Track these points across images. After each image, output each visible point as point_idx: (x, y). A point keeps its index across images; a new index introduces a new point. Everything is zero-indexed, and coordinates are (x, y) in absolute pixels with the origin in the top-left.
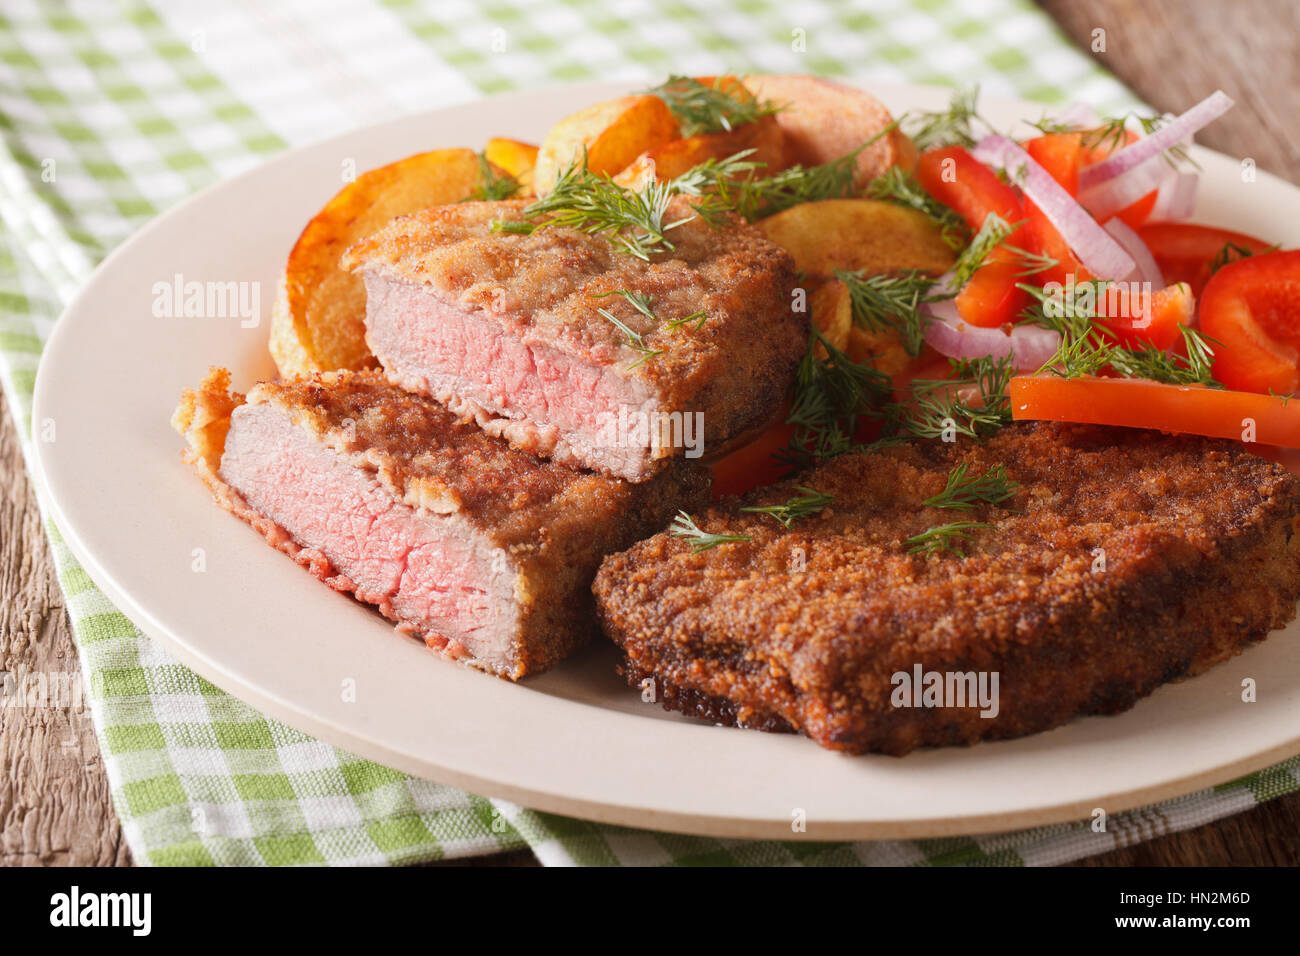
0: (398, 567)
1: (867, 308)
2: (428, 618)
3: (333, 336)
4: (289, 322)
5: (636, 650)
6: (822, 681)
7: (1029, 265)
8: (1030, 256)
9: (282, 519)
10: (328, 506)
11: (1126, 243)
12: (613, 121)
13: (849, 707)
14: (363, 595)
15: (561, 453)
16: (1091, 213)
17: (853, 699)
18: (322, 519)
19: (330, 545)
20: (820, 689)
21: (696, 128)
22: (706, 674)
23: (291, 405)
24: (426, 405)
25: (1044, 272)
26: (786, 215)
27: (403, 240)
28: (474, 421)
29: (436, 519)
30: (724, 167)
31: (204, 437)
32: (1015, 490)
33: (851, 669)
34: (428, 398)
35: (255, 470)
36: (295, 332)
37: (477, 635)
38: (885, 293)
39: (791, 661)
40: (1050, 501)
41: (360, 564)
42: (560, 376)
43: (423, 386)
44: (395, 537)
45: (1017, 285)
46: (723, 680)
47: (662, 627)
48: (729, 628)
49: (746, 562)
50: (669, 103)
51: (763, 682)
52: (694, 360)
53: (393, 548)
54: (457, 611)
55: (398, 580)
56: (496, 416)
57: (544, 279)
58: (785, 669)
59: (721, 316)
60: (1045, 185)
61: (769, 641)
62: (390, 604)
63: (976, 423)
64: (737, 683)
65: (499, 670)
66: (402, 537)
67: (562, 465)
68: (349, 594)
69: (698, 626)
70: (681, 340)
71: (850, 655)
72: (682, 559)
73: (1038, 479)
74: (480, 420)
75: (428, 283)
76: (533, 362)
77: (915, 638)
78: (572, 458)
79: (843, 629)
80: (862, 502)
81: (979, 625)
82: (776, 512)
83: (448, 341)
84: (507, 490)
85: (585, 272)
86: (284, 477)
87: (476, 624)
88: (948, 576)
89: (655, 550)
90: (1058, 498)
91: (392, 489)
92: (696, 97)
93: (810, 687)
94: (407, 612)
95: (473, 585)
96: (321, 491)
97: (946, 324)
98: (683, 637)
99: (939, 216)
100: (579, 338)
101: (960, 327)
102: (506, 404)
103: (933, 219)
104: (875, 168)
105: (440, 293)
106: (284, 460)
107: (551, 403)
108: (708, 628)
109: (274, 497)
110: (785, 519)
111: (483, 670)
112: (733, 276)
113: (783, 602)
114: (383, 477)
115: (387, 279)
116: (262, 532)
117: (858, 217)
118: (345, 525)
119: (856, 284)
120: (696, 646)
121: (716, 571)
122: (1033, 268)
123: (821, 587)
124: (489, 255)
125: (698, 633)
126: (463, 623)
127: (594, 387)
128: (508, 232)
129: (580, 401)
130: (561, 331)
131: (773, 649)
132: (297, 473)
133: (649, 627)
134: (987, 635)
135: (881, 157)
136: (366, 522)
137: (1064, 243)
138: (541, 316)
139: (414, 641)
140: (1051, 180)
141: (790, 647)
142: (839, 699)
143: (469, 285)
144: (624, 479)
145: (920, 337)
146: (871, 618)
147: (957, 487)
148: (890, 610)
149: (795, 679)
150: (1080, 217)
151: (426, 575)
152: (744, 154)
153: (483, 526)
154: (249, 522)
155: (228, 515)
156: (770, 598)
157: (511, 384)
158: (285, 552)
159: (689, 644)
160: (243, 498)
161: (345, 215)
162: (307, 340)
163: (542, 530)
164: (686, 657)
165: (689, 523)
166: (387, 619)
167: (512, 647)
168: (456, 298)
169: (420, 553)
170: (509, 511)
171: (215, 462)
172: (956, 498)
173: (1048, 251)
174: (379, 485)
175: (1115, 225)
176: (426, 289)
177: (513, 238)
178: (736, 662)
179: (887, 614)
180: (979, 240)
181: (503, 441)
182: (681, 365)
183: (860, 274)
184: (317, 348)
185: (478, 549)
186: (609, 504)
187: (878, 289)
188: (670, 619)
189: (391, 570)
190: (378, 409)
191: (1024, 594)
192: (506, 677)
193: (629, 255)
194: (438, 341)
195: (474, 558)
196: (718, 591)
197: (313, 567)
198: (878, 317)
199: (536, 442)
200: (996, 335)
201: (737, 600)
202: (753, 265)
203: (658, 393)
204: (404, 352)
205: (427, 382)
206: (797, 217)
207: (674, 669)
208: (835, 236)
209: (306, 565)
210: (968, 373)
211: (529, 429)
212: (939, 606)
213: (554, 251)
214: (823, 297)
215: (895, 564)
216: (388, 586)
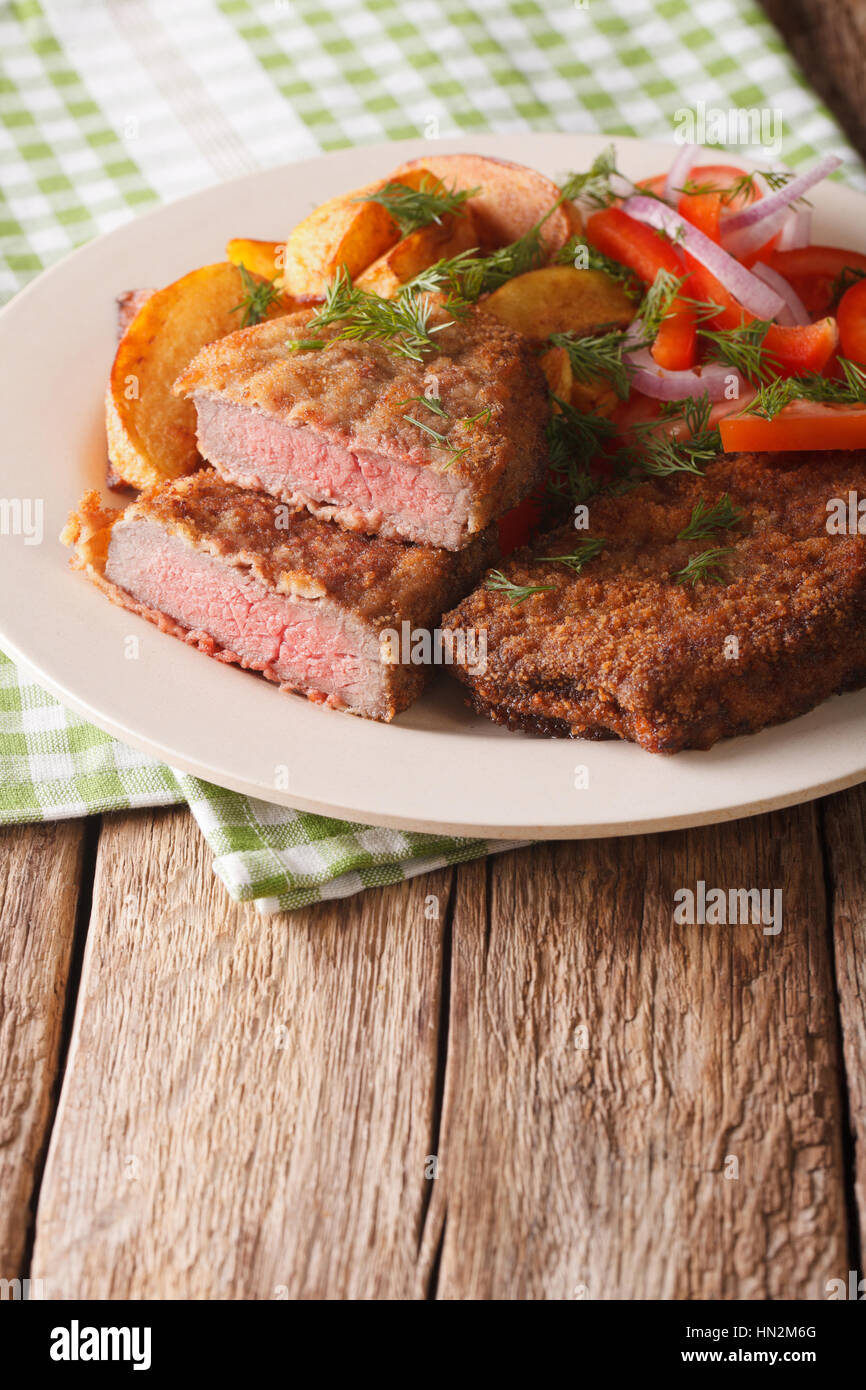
0: (277, 641)
1: (583, 365)
2: (307, 678)
3: (161, 442)
4: (124, 436)
5: (485, 690)
6: (646, 705)
7: (702, 312)
8: (701, 304)
9: (167, 608)
10: (209, 598)
11: (773, 283)
12: (347, 228)
13: (668, 721)
14: (248, 663)
15: (386, 531)
16: (734, 256)
17: (671, 714)
18: (203, 607)
19: (212, 627)
20: (644, 710)
21: (412, 225)
22: (546, 703)
23: (165, 520)
24: (263, 500)
25: (714, 318)
26: (502, 292)
27: (223, 368)
28: (305, 508)
29: (307, 603)
30: (454, 264)
31: (89, 549)
32: (741, 513)
33: (666, 692)
34: (262, 492)
35: (139, 571)
36: (130, 443)
37: (351, 689)
38: (595, 352)
39: (618, 690)
40: (769, 519)
41: (241, 640)
42: (382, 474)
43: (256, 484)
44: (271, 618)
45: (698, 332)
46: (560, 707)
47: (506, 671)
48: (562, 668)
49: (555, 607)
50: (387, 206)
51: (593, 707)
52: (493, 454)
53: (270, 628)
54: (332, 672)
55: (277, 651)
56: (324, 504)
57: (348, 392)
58: (611, 695)
59: (497, 408)
60: (701, 243)
61: (597, 676)
62: (273, 671)
63: (696, 459)
64: (572, 708)
65: (374, 714)
66: (278, 618)
67: (388, 540)
68: (236, 665)
69: (536, 668)
70: (476, 437)
71: (664, 681)
72: (506, 610)
73: (752, 500)
74: (311, 508)
75: (256, 405)
76: (357, 464)
77: (710, 661)
78: (397, 535)
79: (655, 661)
80: (627, 541)
81: (757, 644)
82: (567, 561)
83: (277, 448)
84: (356, 571)
85: (378, 380)
86: (166, 576)
87: (350, 681)
88: (717, 602)
89: (481, 605)
90: (774, 515)
91: (265, 582)
92: (409, 200)
93: (636, 709)
94: (288, 675)
95: (344, 651)
96: (201, 586)
97: (646, 371)
98: (525, 678)
99: (617, 274)
100: (396, 444)
101: (660, 374)
102: (333, 495)
103: (613, 277)
104: (556, 237)
105: (269, 414)
106: (164, 563)
107: (374, 494)
108: (545, 669)
109: (158, 592)
110: (576, 566)
111: (360, 715)
112: (492, 365)
113: (599, 642)
114: (255, 572)
115: (216, 402)
116: (151, 620)
117: (556, 285)
118: (225, 611)
119: (568, 345)
120: (536, 683)
121: (536, 619)
122: (704, 315)
123: (624, 625)
124: (299, 376)
125: (537, 673)
126: (338, 681)
127: (413, 482)
128: (303, 350)
129: (400, 492)
130: (380, 440)
131: (600, 681)
132: (177, 572)
133: (495, 672)
134: (763, 650)
135: (558, 227)
136: (244, 609)
137: (724, 288)
138: (358, 426)
139: (297, 697)
140: (706, 238)
141: (615, 680)
142: (660, 715)
143: (291, 404)
144: (444, 549)
145: (628, 384)
146: (674, 649)
147: (698, 520)
148: (684, 639)
149: (622, 703)
150: (735, 268)
151: (303, 647)
152: (468, 252)
153: (347, 606)
154: (140, 614)
155: (121, 609)
156: (591, 640)
157: (338, 480)
158: (175, 635)
159: (529, 682)
160: (130, 594)
161: (145, 336)
162: (142, 449)
163: (393, 602)
164: (527, 692)
165: (503, 579)
166: (270, 682)
167: (384, 697)
168: (283, 417)
169: (296, 629)
170: (362, 589)
171: (101, 568)
172: (700, 529)
173: (713, 298)
174: (253, 579)
175: (759, 267)
176: (254, 410)
177: (310, 355)
178: (568, 692)
179: (684, 642)
180: (653, 292)
181: (334, 525)
182: (485, 459)
183: (569, 334)
184: (151, 454)
185: (347, 624)
186: (437, 570)
187: (588, 348)
188: (512, 665)
189: (270, 645)
190: (232, 512)
191: (783, 612)
192: (380, 719)
193: (405, 358)
194: (267, 449)
195: (343, 631)
196: (543, 636)
197: (201, 646)
198: (592, 371)
199: (364, 524)
200: (686, 377)
201: (562, 644)
202: (503, 353)
203: (471, 485)
204: (234, 457)
205: (259, 480)
206: (508, 292)
207: (518, 702)
208: (542, 304)
209: (195, 644)
210: (673, 411)
211: (357, 514)
212: (720, 631)
213: (347, 363)
214: (549, 363)
215: (675, 597)
216: (270, 656)
